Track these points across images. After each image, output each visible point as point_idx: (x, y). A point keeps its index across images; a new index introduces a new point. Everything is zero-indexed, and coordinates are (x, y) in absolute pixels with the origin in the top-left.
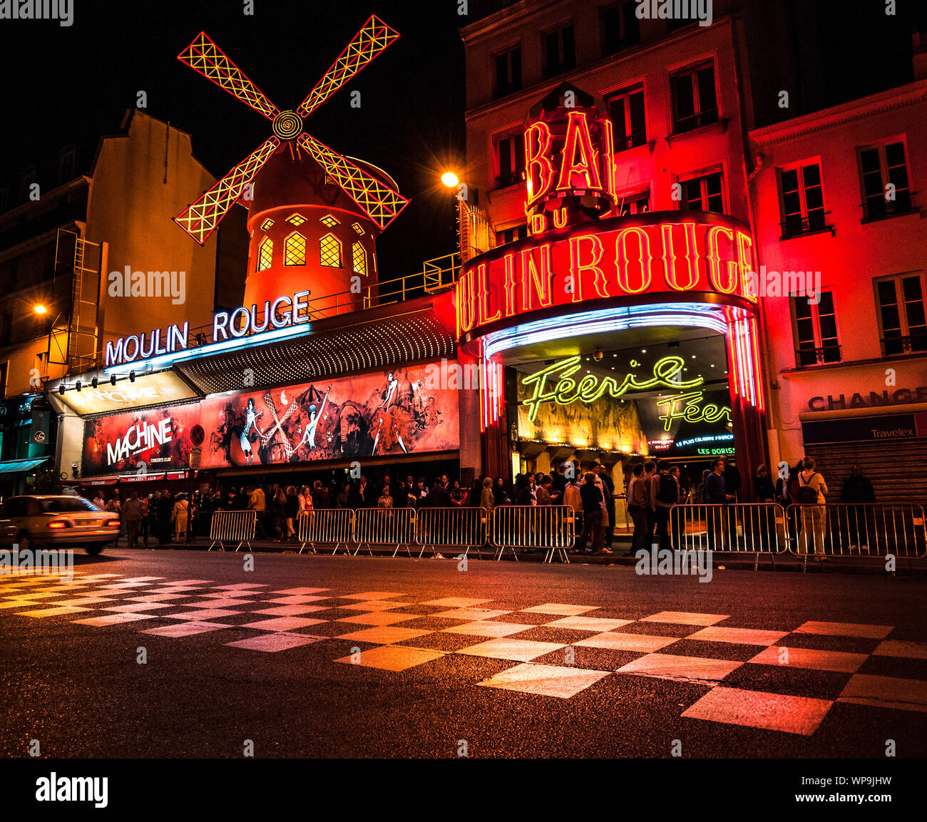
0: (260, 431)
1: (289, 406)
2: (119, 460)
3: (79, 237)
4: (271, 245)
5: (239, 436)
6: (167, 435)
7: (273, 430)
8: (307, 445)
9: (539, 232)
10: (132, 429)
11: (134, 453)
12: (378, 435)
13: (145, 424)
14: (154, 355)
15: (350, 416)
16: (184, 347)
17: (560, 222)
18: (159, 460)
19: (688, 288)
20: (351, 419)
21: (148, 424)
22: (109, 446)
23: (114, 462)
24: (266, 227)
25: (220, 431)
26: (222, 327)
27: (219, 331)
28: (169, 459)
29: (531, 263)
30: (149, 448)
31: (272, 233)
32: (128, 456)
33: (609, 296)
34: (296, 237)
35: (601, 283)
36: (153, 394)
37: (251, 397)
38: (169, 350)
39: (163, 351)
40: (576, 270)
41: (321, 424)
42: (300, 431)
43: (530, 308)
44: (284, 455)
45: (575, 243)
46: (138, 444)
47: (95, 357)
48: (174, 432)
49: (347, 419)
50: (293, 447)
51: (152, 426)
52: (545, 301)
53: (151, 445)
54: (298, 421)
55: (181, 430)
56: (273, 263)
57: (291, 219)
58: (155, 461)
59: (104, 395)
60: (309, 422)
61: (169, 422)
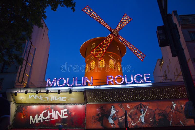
0: (118, 116)
1: (131, 109)
2: (37, 122)
6: (65, 115)
8: (141, 122)
10: (46, 111)
12: (171, 120)
13: (53, 110)
14: (74, 86)
15: (159, 113)
16: (91, 85)
18: (61, 124)
20: (159, 114)
21: (55, 111)
22: (31, 117)
23: (33, 123)
25: (97, 116)
26: (111, 80)
27: (109, 81)
28: (67, 124)
32: (42, 121)
34: (111, 61)
37: (113, 105)
38: (84, 85)
39: (79, 85)
41: (146, 116)
42: (137, 117)
44: (131, 125)
46: (48, 117)
49: (158, 114)
51: (57, 111)
53: (56, 118)
54: (136, 114)
55: (73, 114)
57: (110, 56)
58: (58, 124)
59: (38, 97)
60: (141, 114)
61: (67, 110)
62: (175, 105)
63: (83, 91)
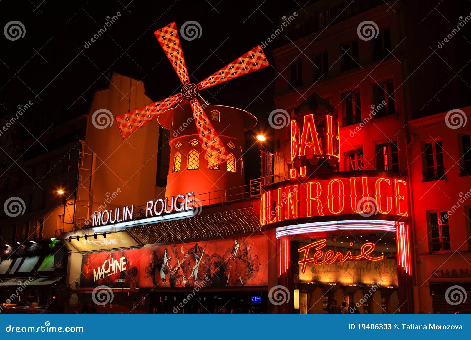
0: (170, 268)
1: (185, 255)
3: (81, 152)
4: (181, 157)
5: (159, 270)
7: (177, 268)
8: (194, 277)
9: (293, 178)
12: (229, 275)
13: (113, 259)
14: (116, 222)
15: (215, 263)
16: (131, 218)
17: (303, 173)
18: (120, 280)
20: (216, 264)
22: (94, 270)
23: (97, 280)
24: (178, 146)
25: (150, 267)
26: (150, 209)
27: (149, 211)
28: (125, 280)
30: (115, 273)
31: (181, 151)
33: (323, 215)
34: (194, 152)
35: (320, 208)
36: (116, 243)
37: (166, 248)
38: (124, 220)
39: (121, 220)
40: (309, 199)
41: (201, 266)
42: (190, 269)
43: (288, 218)
44: (182, 282)
45: (309, 185)
46: (109, 270)
48: (127, 265)
49: (214, 264)
50: (187, 278)
51: (116, 261)
52: (295, 215)
54: (189, 264)
55: (131, 264)
56: (181, 167)
57: (191, 142)
58: (117, 281)
59: (91, 242)
60: (195, 265)
61: (125, 258)
62: (238, 246)
63: (124, 231)
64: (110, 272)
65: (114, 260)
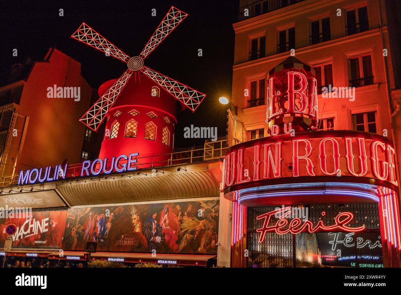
2: (17, 240)
3: (14, 113)
4: (118, 125)
6: (46, 228)
9: (275, 134)
10: (27, 222)
11: (26, 237)
13: (34, 220)
14: (46, 181)
16: (63, 178)
17: (288, 130)
19: (361, 175)
21: (36, 220)
23: (14, 240)
24: (117, 115)
26: (86, 169)
27: (85, 171)
28: (45, 242)
29: (270, 152)
30: (35, 234)
31: (119, 119)
32: (22, 238)
33: (315, 175)
35: (310, 167)
36: (41, 203)
38: (54, 179)
39: (52, 179)
40: (296, 158)
43: (268, 177)
45: (296, 143)
46: (29, 231)
47: (12, 178)
48: (49, 227)
51: (38, 222)
52: (277, 174)
53: (36, 233)
55: (54, 226)
56: (118, 135)
57: (131, 112)
58: (36, 242)
59: (13, 200)
61: (48, 220)
64: (29, 233)
65: (36, 221)
